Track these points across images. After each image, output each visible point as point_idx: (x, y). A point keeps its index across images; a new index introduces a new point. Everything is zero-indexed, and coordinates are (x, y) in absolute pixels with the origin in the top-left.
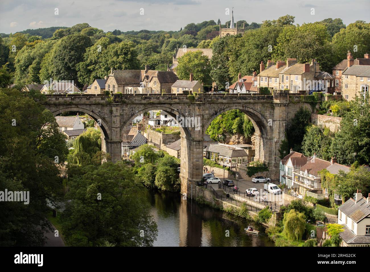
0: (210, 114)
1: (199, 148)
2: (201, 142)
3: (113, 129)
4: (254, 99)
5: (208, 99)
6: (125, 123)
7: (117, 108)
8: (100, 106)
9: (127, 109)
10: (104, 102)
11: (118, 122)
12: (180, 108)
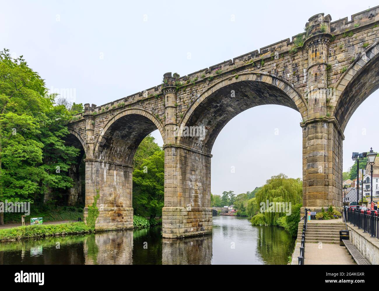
7: (168, 95)
8: (153, 101)
9: (185, 96)
10: (158, 93)
11: (169, 117)
12: (275, 68)
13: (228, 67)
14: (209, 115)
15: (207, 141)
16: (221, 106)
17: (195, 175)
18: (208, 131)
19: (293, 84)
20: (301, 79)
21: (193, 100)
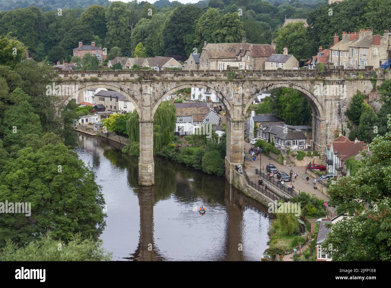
0: (251, 93)
1: (238, 130)
2: (240, 123)
3: (143, 107)
4: (303, 76)
5: (249, 76)
6: (156, 101)
7: (147, 85)
8: (129, 83)
9: (158, 86)
10: (134, 79)
11: (147, 101)
12: (218, 86)
13: (189, 77)
19: (226, 98)
20: (230, 96)
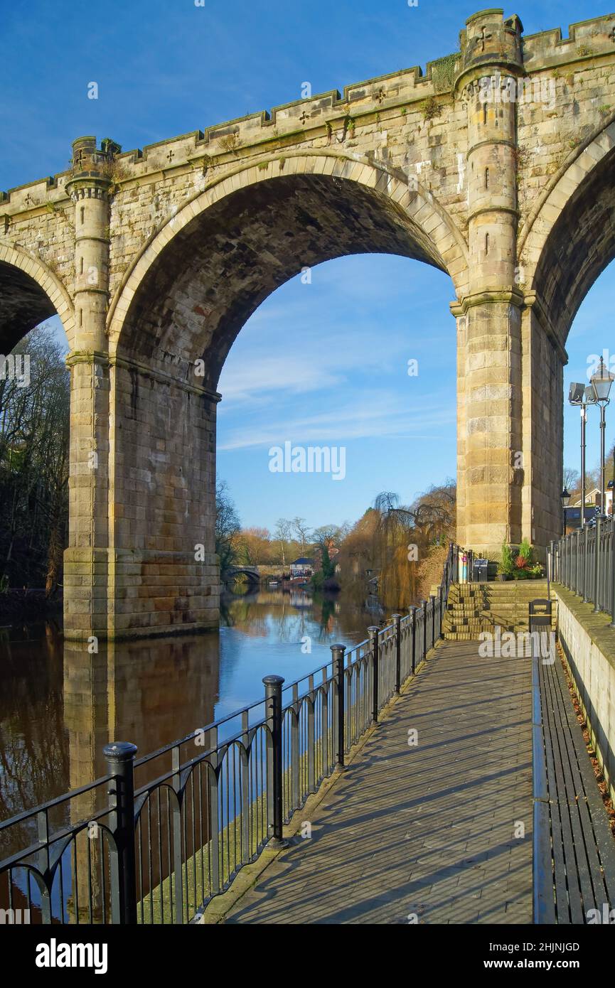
7: (85, 203)
8: (42, 220)
9: (136, 206)
11: (85, 267)
12: (384, 144)
14: (207, 271)
15: (203, 350)
16: (242, 246)
17: (165, 452)
18: (208, 321)
19: (431, 192)
20: (450, 179)
21: (158, 222)
